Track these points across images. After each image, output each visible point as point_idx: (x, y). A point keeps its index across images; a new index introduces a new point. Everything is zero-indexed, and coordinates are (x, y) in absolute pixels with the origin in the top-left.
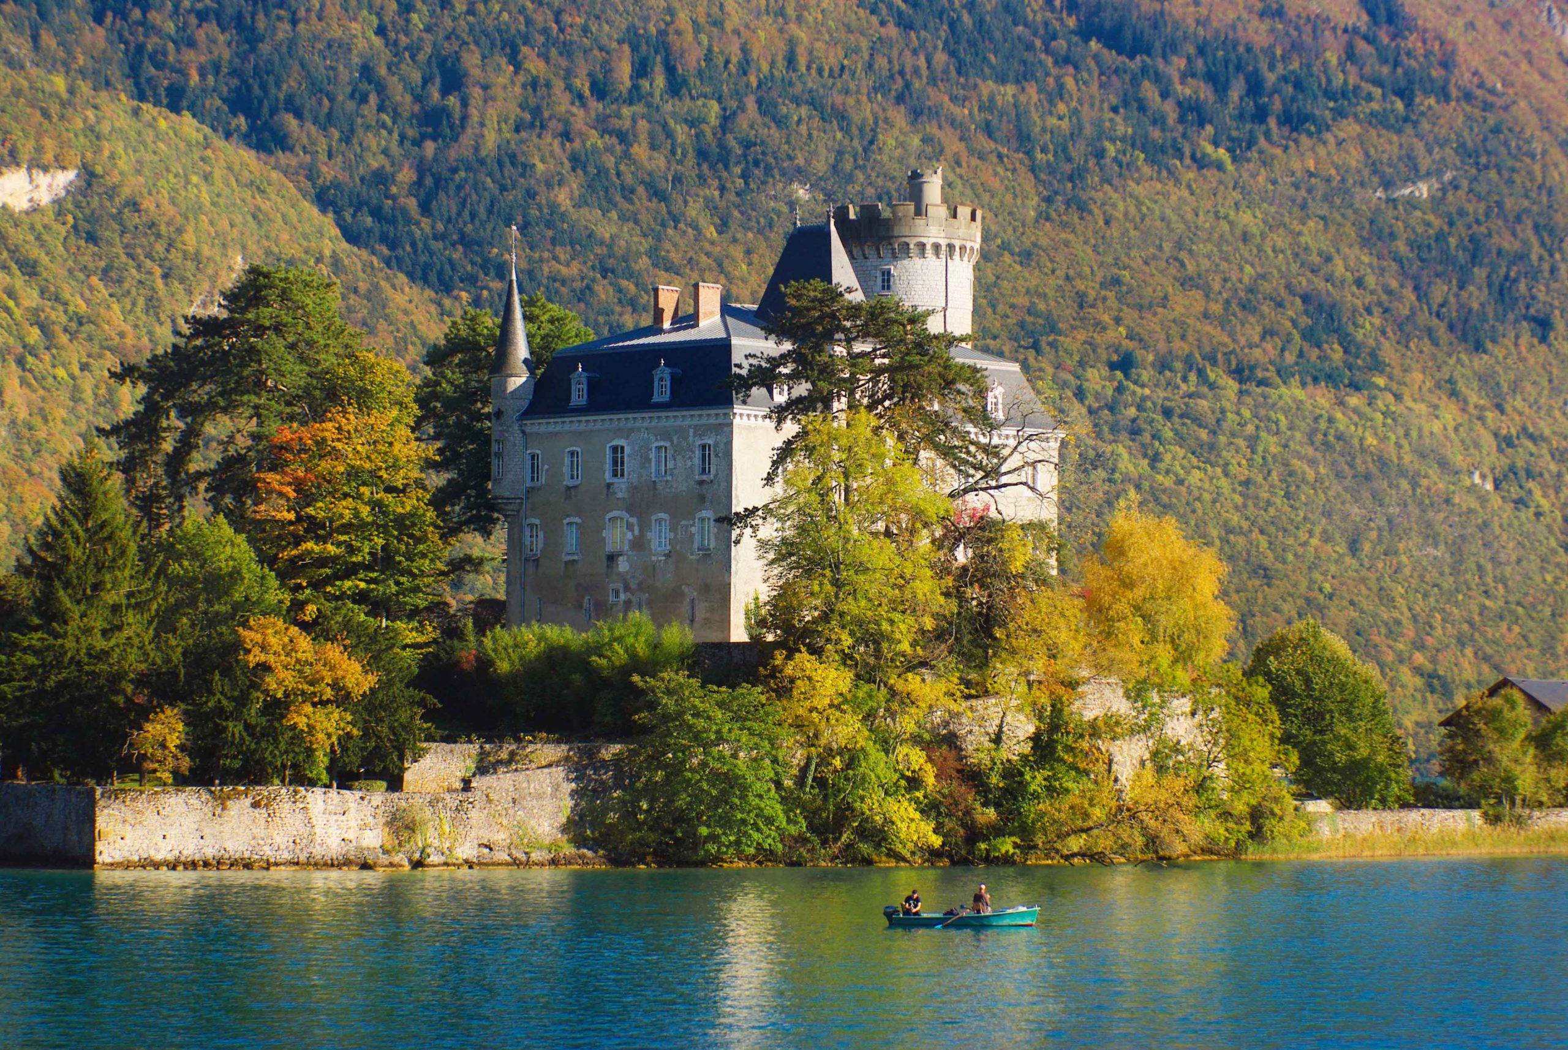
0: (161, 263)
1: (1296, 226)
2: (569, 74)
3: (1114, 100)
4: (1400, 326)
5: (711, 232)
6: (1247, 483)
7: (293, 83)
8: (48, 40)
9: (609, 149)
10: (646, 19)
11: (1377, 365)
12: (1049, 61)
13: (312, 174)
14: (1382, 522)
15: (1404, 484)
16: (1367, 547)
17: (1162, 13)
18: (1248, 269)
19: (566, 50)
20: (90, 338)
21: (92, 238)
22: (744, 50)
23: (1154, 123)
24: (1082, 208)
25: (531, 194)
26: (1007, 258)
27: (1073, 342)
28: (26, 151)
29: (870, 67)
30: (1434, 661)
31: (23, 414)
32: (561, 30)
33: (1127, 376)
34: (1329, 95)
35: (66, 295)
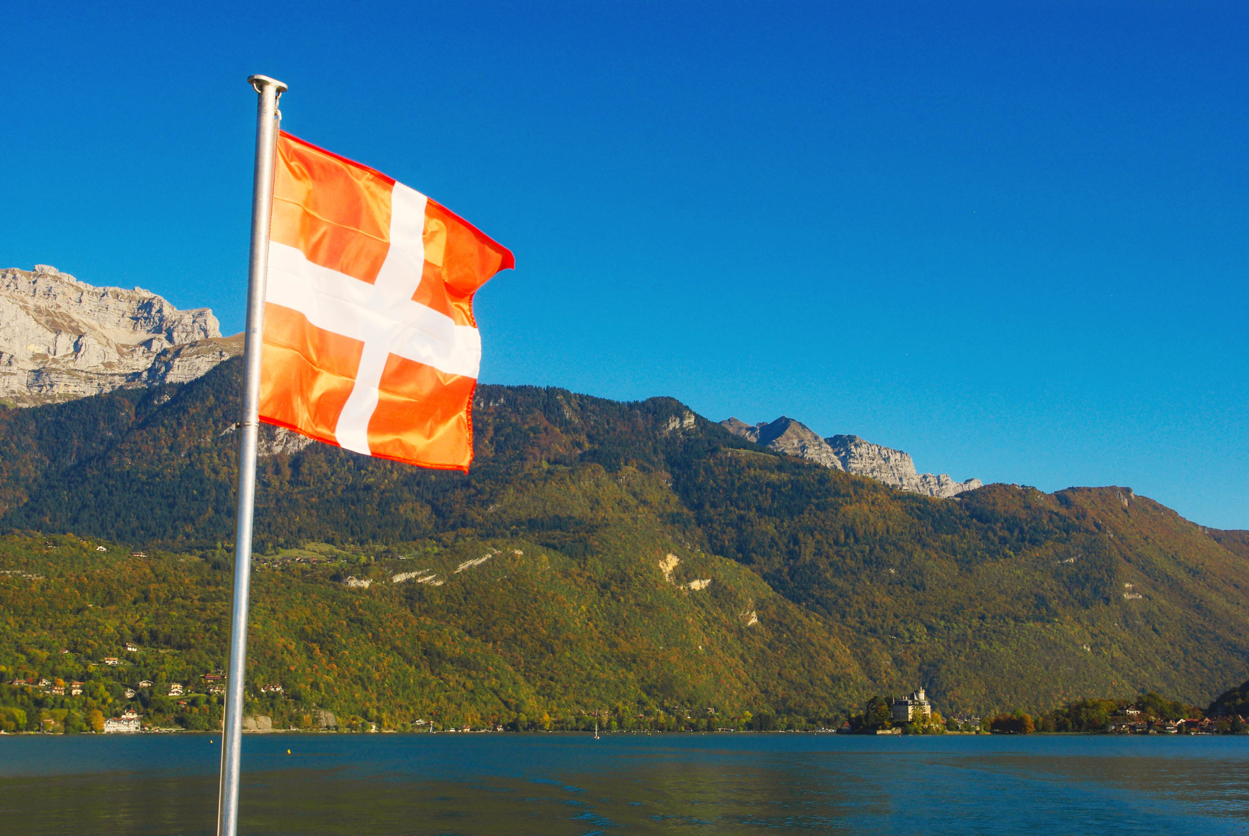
0: (733, 602)
1: (1033, 573)
2: (827, 539)
3: (980, 537)
4: (1063, 602)
5: (868, 583)
6: (1016, 651)
7: (753, 544)
8: (688, 534)
9: (839, 561)
10: (847, 522)
11: (1056, 615)
12: (961, 527)
13: (761, 570)
14: (1055, 661)
15: (1062, 650)
16: (1050, 668)
17: (994, 510)
18: (1019, 587)
19: (826, 532)
20: (718, 623)
21: (716, 597)
22: (875, 529)
23: (992, 544)
24: (971, 571)
25: (820, 575)
26: (950, 588)
27: (968, 612)
28: (699, 575)
29: (910, 531)
30: (1069, 699)
31: (708, 644)
32: (825, 526)
33: (983, 621)
34: (1044, 532)
35: (712, 612)
